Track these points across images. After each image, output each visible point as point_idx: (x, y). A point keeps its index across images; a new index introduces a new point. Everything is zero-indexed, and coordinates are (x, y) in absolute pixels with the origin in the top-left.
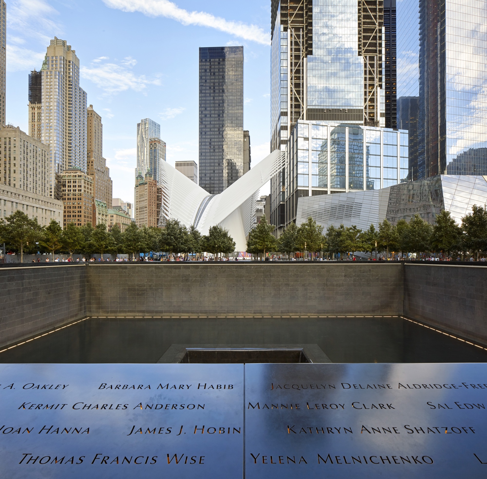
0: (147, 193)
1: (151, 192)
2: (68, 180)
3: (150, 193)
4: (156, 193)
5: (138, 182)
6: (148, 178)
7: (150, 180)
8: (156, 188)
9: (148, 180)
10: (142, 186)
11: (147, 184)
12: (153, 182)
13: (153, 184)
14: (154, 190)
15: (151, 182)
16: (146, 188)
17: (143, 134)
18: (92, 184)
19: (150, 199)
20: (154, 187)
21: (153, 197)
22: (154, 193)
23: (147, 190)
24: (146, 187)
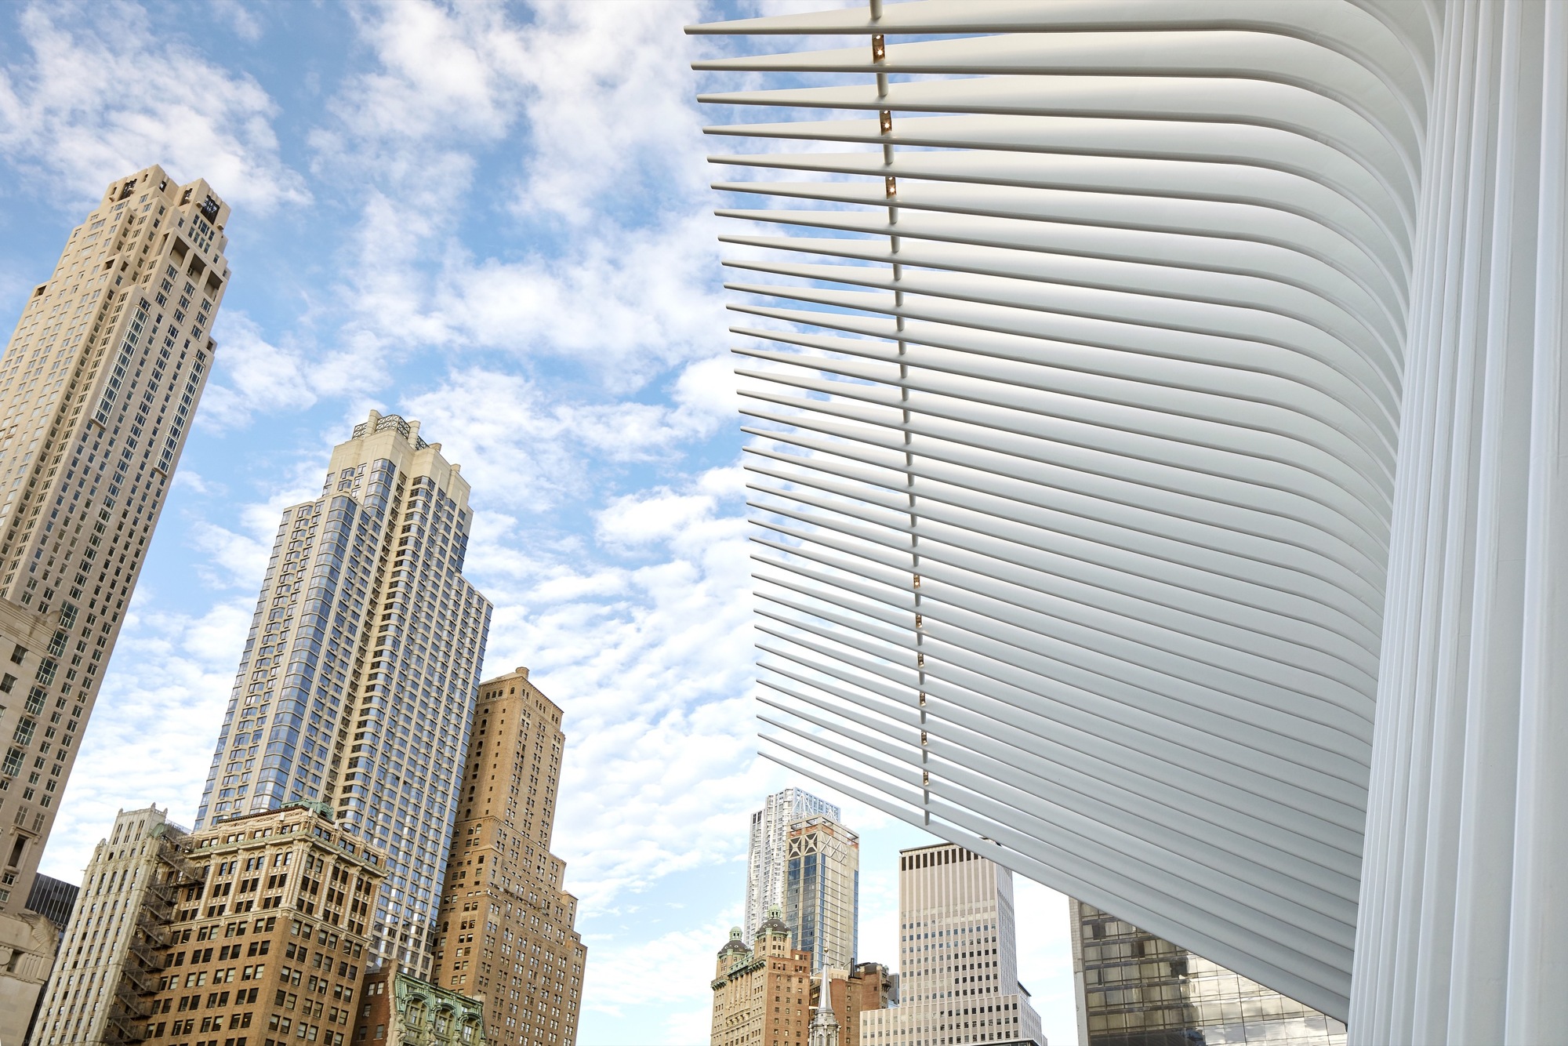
0: (760, 1004)
1: (783, 999)
2: (220, 860)
3: (776, 1005)
4: (806, 1002)
5: (723, 969)
6: (769, 943)
7: (777, 951)
8: (806, 982)
9: (769, 951)
10: (742, 981)
11: (762, 966)
12: (792, 959)
13: (790, 970)
14: (794, 990)
15: (784, 958)
16: (756, 985)
17: (771, 839)
18: (375, 882)
19: (773, 1026)
20: (795, 980)
21: (792, 1018)
22: (794, 1001)
23: (764, 994)
24: (760, 978)
